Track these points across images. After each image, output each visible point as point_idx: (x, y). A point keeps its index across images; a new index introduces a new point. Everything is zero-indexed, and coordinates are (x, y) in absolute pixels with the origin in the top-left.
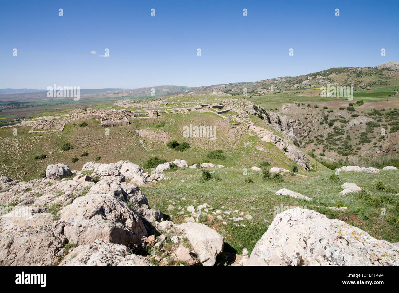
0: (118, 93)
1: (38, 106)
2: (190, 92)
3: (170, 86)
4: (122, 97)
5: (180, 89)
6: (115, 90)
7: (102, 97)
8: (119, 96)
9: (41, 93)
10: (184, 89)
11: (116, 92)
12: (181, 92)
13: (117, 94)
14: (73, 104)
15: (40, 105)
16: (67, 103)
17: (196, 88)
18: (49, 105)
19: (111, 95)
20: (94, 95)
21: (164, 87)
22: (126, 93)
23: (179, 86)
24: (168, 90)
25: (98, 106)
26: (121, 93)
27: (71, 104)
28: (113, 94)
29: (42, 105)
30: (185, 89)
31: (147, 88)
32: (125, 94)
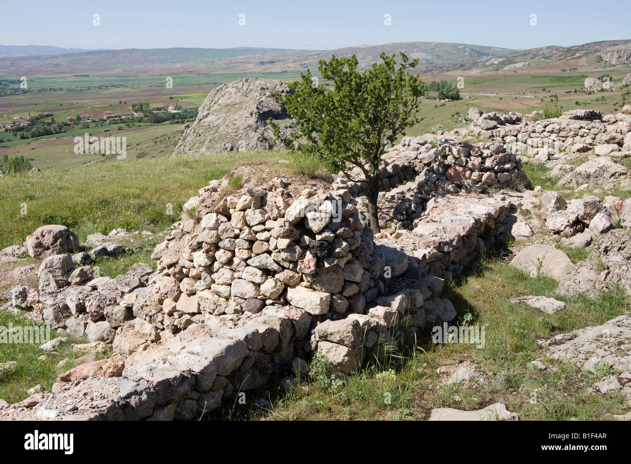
0: (271, 62)
1: (39, 91)
2: (510, 62)
3: (437, 45)
4: (283, 72)
5: (471, 55)
6: (263, 51)
7: (222, 72)
8: (274, 70)
9: (64, 56)
10: (483, 54)
11: (267, 58)
12: (475, 64)
13: (268, 66)
14: (131, 90)
15: (45, 90)
16: (117, 87)
17: (529, 52)
18: (69, 90)
19: (250, 66)
20: (202, 66)
21: (417, 47)
22: (294, 61)
23: (465, 46)
24: (429, 57)
25: (186, 97)
26: (279, 61)
27: (127, 90)
28: (257, 64)
29: (51, 90)
30: (489, 55)
31: (362, 49)
32: (292, 65)
